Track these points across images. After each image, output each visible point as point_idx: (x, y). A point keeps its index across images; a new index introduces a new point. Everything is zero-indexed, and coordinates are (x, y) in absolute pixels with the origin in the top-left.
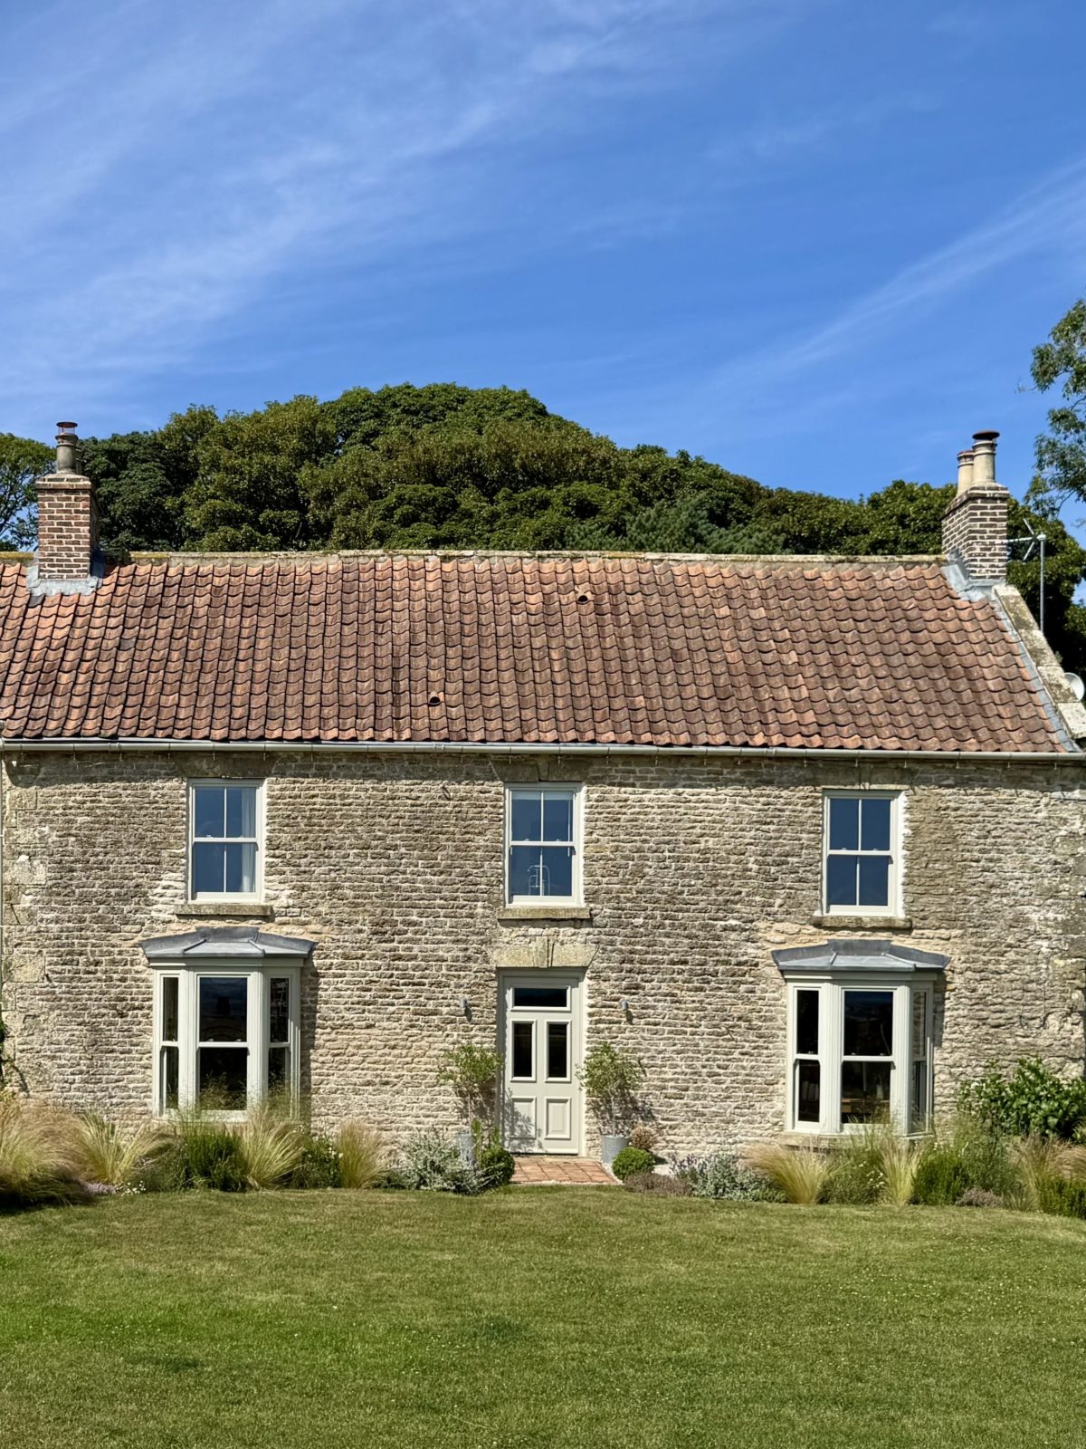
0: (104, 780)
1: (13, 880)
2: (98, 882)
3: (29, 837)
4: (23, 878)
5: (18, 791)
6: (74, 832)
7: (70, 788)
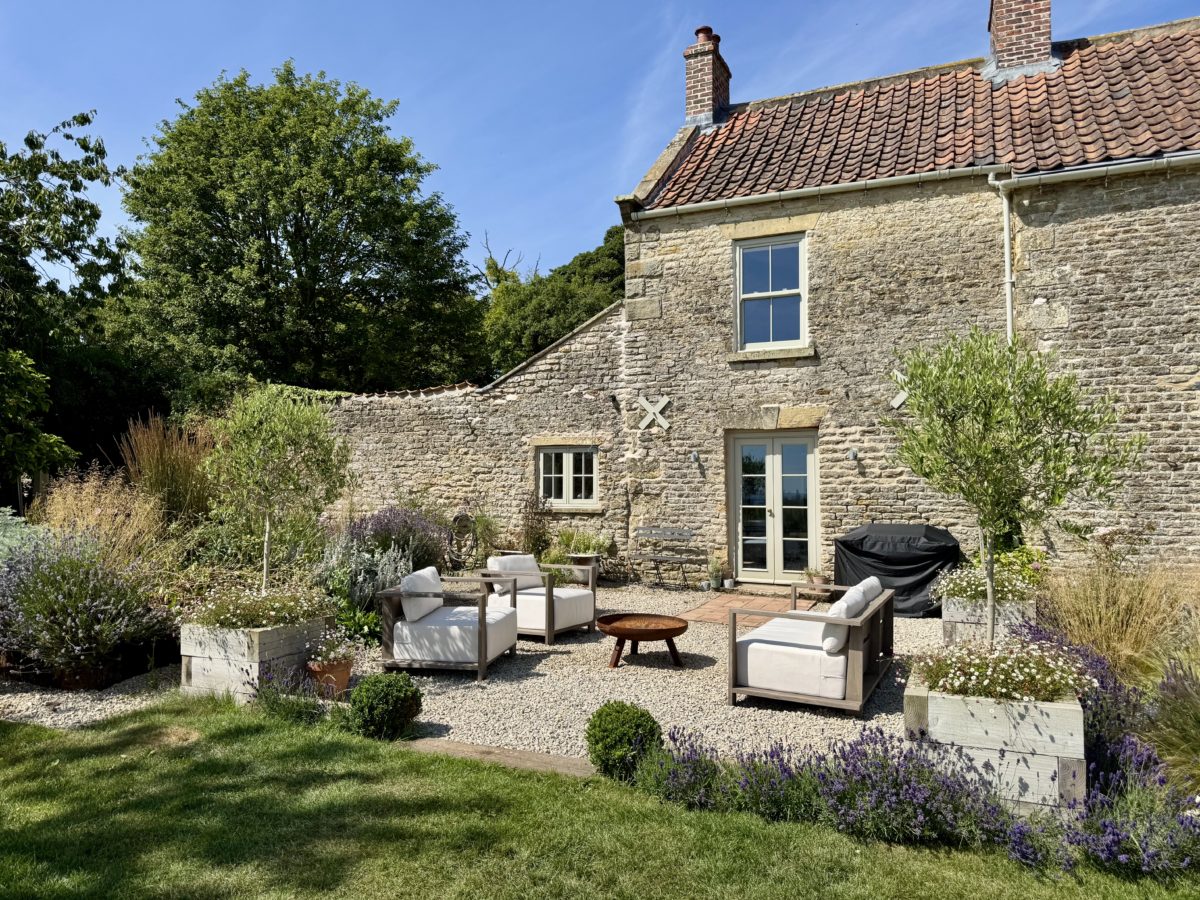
0: (1141, 206)
1: (1029, 325)
2: (1136, 321)
3: (1046, 278)
4: (1041, 322)
5: (1030, 231)
6: (1103, 267)
7: (1096, 220)
